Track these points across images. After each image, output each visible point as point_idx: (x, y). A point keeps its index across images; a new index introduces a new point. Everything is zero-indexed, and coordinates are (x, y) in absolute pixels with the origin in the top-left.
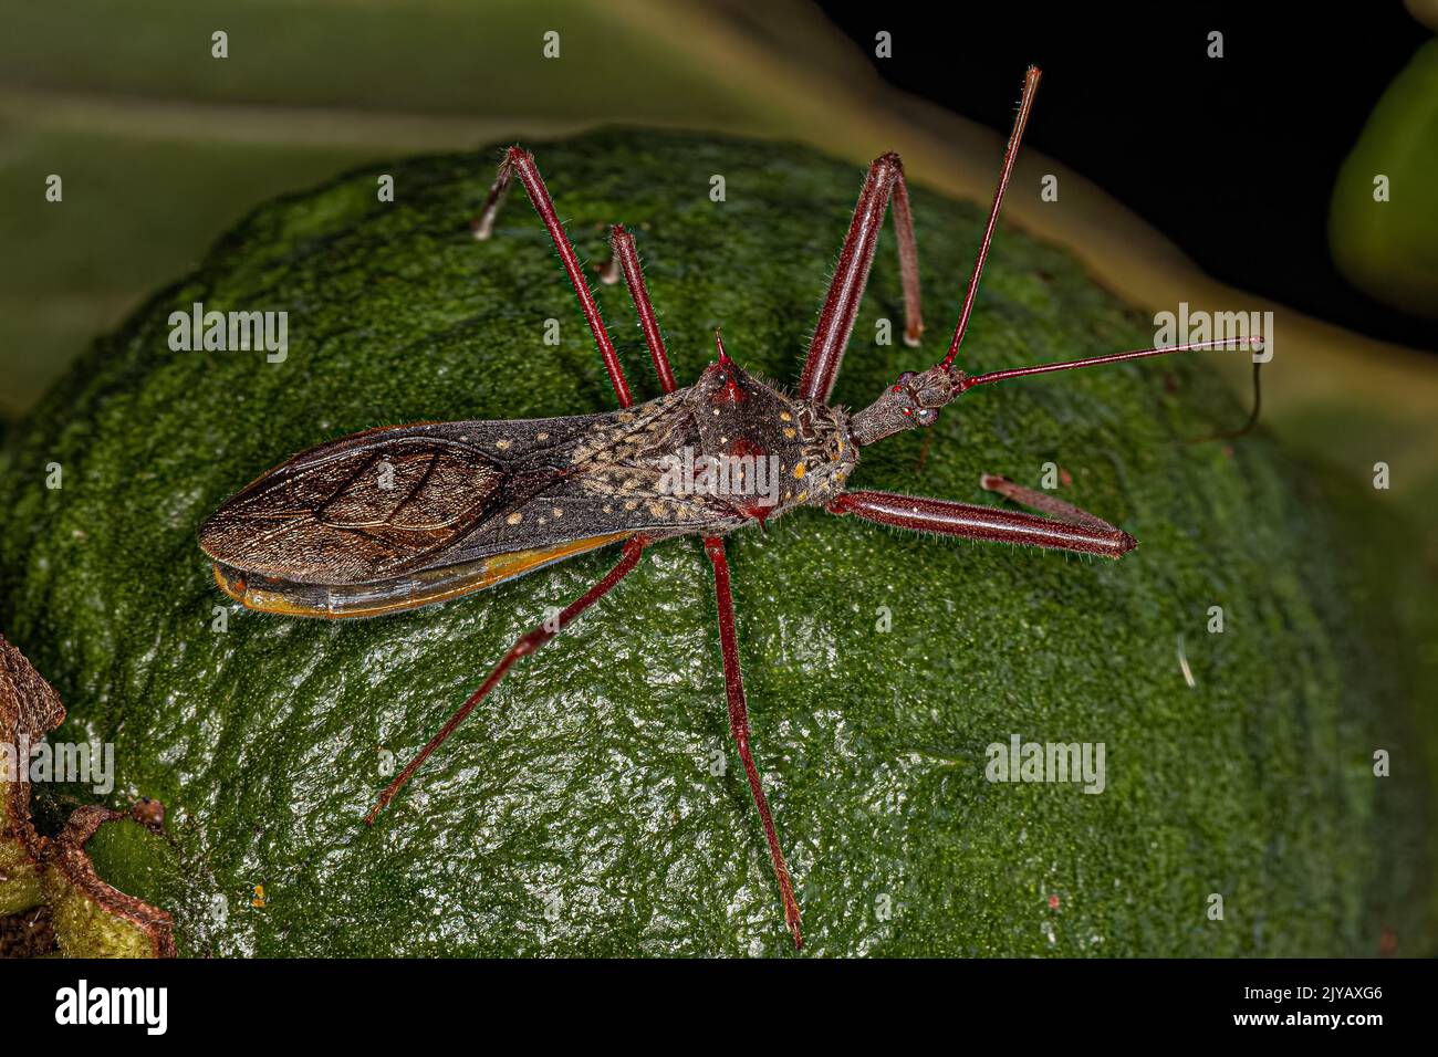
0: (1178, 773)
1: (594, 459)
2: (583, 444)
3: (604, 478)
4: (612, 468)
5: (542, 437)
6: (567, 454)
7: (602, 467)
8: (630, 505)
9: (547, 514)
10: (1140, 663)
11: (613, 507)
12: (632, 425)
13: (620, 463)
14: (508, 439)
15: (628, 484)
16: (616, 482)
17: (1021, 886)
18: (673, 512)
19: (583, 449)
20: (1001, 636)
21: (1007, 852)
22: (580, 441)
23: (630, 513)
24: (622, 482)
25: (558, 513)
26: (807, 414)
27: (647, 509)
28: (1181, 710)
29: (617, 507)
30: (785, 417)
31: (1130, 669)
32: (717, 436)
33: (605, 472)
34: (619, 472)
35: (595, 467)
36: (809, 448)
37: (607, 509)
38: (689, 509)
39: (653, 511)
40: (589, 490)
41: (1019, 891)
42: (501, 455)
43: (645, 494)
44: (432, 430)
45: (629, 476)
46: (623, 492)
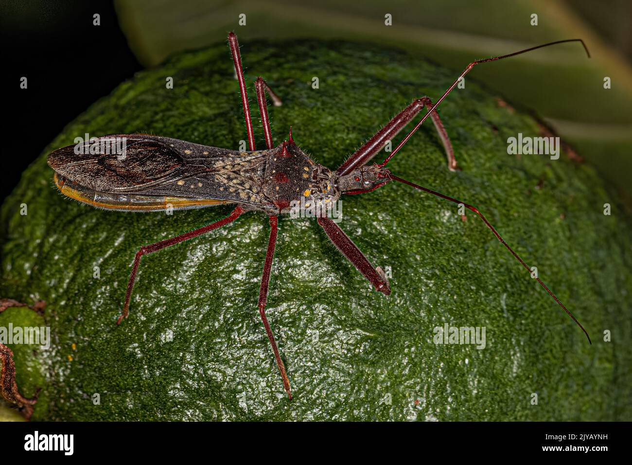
0: (490, 354)
1: (224, 168)
2: (221, 160)
3: (226, 176)
4: (230, 173)
5: (205, 153)
6: (213, 162)
7: (226, 171)
8: (232, 190)
9: (195, 184)
10: (481, 303)
11: (224, 189)
12: (245, 158)
13: (234, 172)
14: (191, 150)
15: (235, 181)
16: (229, 179)
17: (402, 393)
18: (249, 197)
19: (221, 162)
20: (411, 283)
21: (396, 377)
22: (221, 158)
23: (231, 193)
24: (232, 180)
25: (200, 185)
26: (317, 170)
27: (239, 193)
28: (498, 326)
29: (226, 189)
30: (306, 169)
31: (475, 305)
32: (272, 169)
33: (226, 174)
34: (233, 175)
35: (223, 171)
36: (313, 184)
37: (222, 189)
38: (256, 198)
39: (241, 194)
40: (217, 179)
41: (401, 395)
42: (185, 156)
43: (240, 187)
44: (161, 139)
45: (236, 178)
46: (231, 184)
